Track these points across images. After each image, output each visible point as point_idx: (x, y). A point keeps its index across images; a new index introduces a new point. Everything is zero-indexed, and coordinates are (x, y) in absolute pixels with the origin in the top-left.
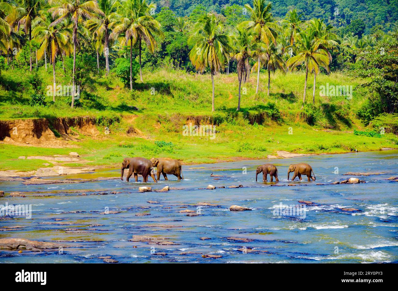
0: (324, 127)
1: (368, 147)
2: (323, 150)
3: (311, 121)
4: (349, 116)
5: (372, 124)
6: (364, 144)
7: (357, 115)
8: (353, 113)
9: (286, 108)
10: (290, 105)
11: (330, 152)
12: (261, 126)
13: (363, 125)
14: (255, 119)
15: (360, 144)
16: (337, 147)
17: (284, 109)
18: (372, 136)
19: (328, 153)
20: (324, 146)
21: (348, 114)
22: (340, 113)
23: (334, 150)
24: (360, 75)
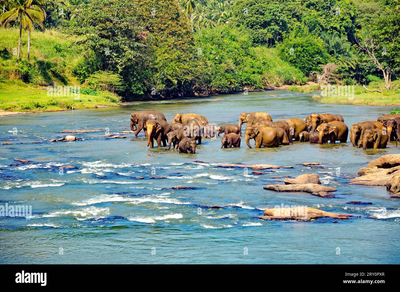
0: (40, 84)
1: (85, 105)
2: (39, 108)
3: (26, 78)
4: (65, 74)
5: (88, 81)
6: (81, 101)
7: (72, 72)
8: (69, 71)
10: (4, 62)
11: (46, 110)
13: (79, 82)
15: (76, 102)
16: (54, 104)
18: (88, 93)
19: (44, 111)
20: (40, 104)
21: (63, 72)
22: (56, 71)
23: (50, 108)
24: (75, 33)
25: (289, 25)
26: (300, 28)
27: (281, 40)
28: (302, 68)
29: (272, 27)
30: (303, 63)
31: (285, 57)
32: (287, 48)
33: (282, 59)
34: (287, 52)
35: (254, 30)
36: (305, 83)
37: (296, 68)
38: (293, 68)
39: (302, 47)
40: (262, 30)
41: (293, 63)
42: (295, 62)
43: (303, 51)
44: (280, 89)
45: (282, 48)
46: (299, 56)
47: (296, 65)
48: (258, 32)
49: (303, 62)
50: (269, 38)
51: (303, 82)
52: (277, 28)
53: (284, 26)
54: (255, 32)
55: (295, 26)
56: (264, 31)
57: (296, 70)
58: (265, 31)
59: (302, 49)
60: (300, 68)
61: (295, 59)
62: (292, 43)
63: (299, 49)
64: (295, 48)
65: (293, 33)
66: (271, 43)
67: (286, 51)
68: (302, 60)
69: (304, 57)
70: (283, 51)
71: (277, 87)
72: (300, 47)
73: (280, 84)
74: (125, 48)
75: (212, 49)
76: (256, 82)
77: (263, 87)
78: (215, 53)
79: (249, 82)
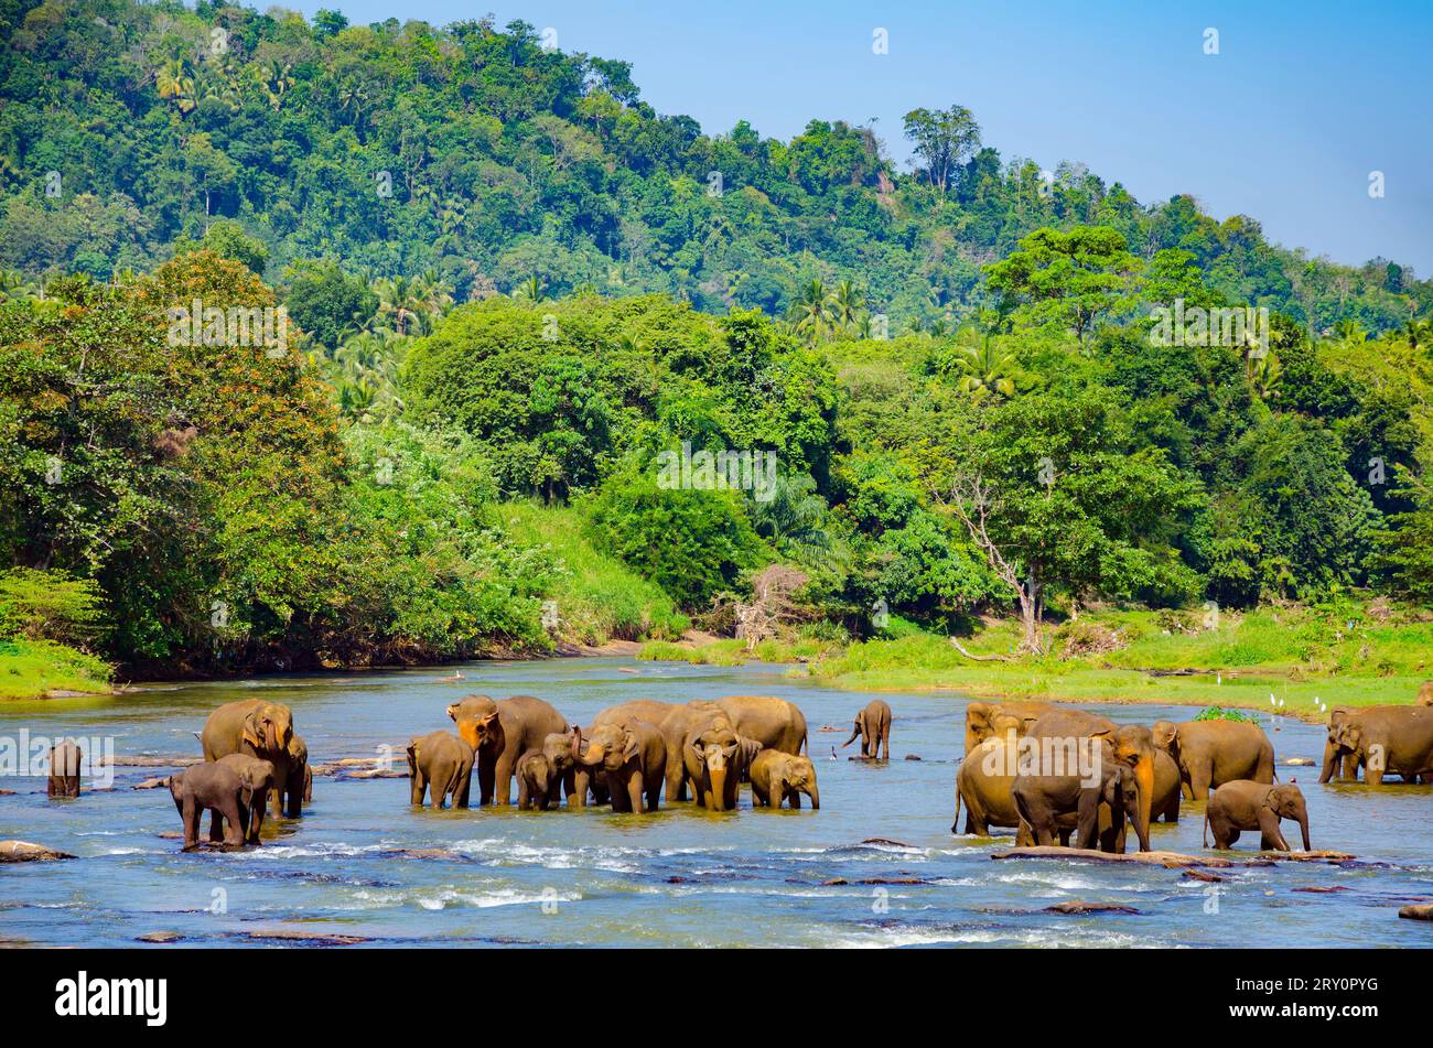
25: (615, 432)
26: (655, 442)
27: (591, 478)
28: (669, 583)
29: (558, 434)
30: (671, 565)
31: (607, 541)
32: (614, 510)
33: (597, 549)
34: (614, 524)
35: (492, 444)
36: (678, 634)
37: (647, 580)
38: (635, 581)
39: (667, 507)
40: (522, 445)
41: (634, 563)
42: (644, 560)
43: (672, 521)
44: (600, 655)
45: (597, 508)
46: (659, 538)
47: (649, 569)
48: (507, 454)
49: (672, 560)
50: (548, 478)
51: (672, 632)
52: (574, 437)
53: (599, 434)
54: (498, 453)
55: (638, 435)
56: (531, 448)
57: (648, 587)
58: (533, 448)
59: (669, 513)
60: (661, 581)
61: (643, 549)
62: (633, 491)
63: (658, 513)
64: (644, 508)
65: (632, 458)
66: (554, 492)
67: (609, 520)
68: (666, 552)
69: (674, 543)
70: (599, 519)
71: (589, 645)
72: (661, 509)
73: (601, 636)
74: (115, 485)
75: (383, 501)
76: (526, 624)
77: (552, 645)
78: (394, 516)
79: (501, 623)
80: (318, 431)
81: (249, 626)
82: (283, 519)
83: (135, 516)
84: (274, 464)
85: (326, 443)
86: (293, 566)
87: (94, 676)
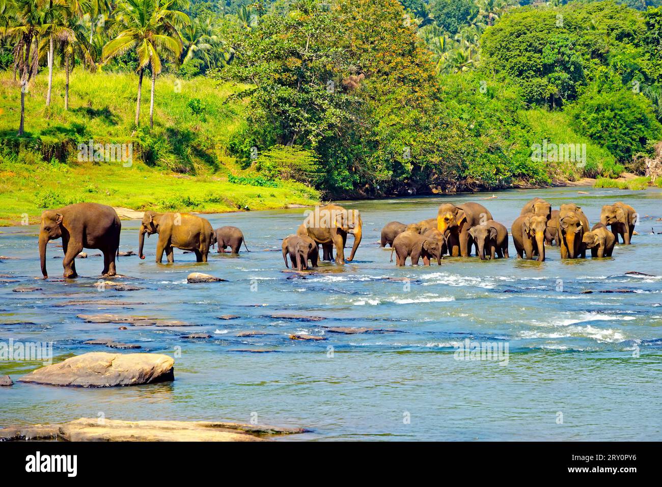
0: (172, 169)
1: (266, 203)
2: (191, 207)
3: (150, 158)
4: (214, 151)
5: (257, 164)
6: (259, 196)
7: (227, 148)
8: (221, 145)
9: (105, 133)
10: (112, 129)
11: (204, 210)
12: (64, 165)
13: (239, 166)
14: (53, 151)
15: (250, 197)
16: (215, 201)
17: (101, 135)
18: (261, 184)
19: (201, 212)
20: (192, 200)
21: (213, 147)
22: (199, 145)
23: (211, 207)
24: (235, 77)
25: (586, 72)
26: (606, 77)
27: (573, 97)
28: (613, 148)
29: (556, 74)
30: (614, 139)
31: (581, 127)
32: (585, 112)
33: (576, 131)
34: (584, 119)
35: (523, 79)
36: (618, 174)
37: (601, 147)
38: (596, 147)
39: (612, 110)
40: (539, 79)
41: (595, 139)
42: (600, 137)
43: (614, 117)
44: (576, 185)
45: (576, 111)
46: (608, 126)
47: (602, 142)
48: (531, 84)
49: (615, 137)
50: (551, 94)
51: (614, 174)
52: (565, 76)
53: (577, 73)
54: (526, 83)
55: (597, 74)
56: (543, 81)
57: (602, 151)
58: (544, 81)
59: (613, 113)
60: (609, 148)
61: (600, 132)
62: (594, 102)
63: (607, 113)
64: (600, 111)
65: (594, 86)
66: (554, 103)
67: (582, 117)
68: (611, 133)
69: (615, 128)
70: (577, 117)
71: (570, 180)
72: (609, 111)
73: (577, 176)
74: (324, 104)
75: (462, 110)
76: (537, 170)
77: (549, 181)
78: (468, 117)
79: (524, 171)
80: (425, 75)
81: (391, 173)
82: (408, 119)
83: (333, 120)
84: (403, 91)
85: (429, 81)
86: (413, 143)
87: (312, 197)
